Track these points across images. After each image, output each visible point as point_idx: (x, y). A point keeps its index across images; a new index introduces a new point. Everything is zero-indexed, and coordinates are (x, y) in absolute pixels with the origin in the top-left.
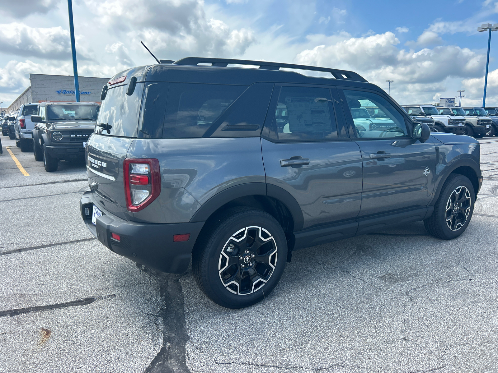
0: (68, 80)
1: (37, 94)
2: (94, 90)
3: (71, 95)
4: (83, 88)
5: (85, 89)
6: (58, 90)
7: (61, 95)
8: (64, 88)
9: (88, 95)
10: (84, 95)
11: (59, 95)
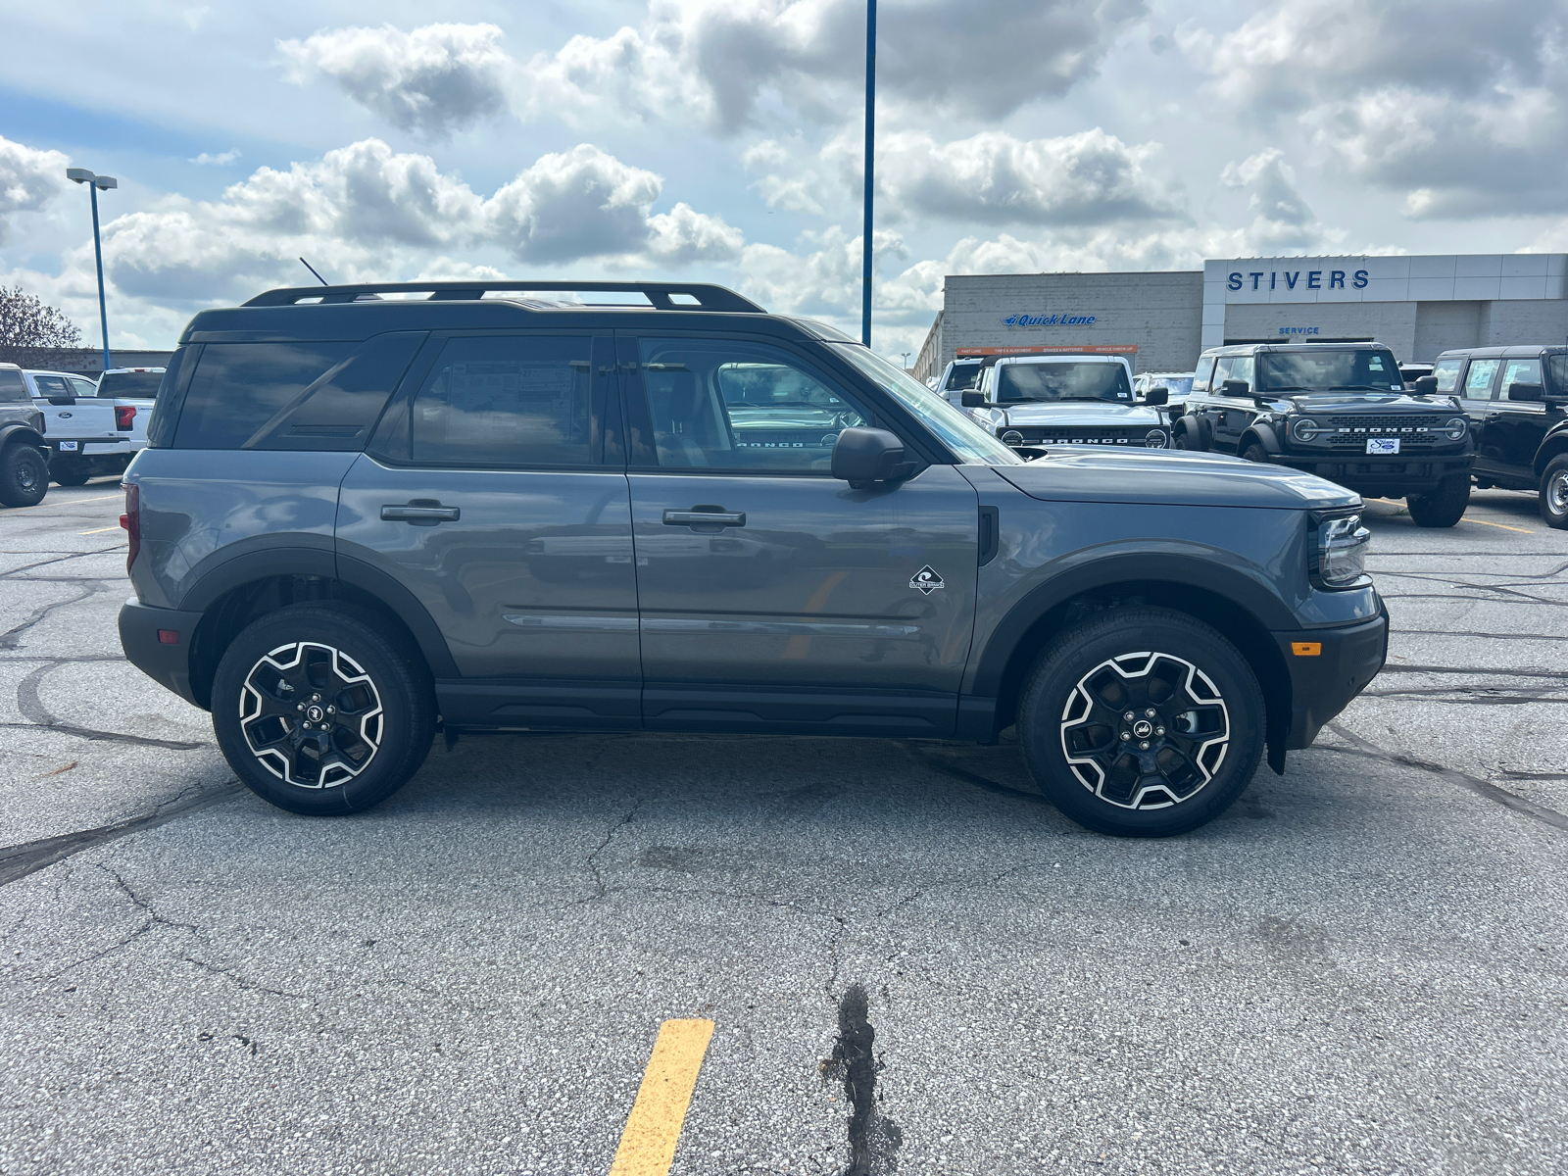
0: (1038, 287)
1: (955, 331)
2: (1105, 310)
3: (1041, 328)
4: (1077, 307)
5: (1081, 310)
6: (1009, 315)
7: (1015, 330)
8: (1025, 311)
9: (1086, 327)
10: (1076, 327)
11: (1010, 330)
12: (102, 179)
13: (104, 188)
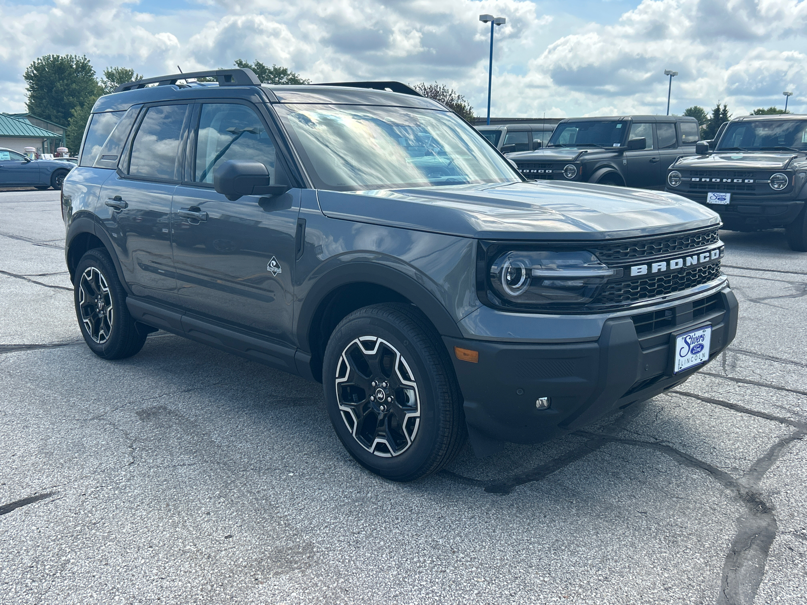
12: (499, 19)
13: (499, 24)
